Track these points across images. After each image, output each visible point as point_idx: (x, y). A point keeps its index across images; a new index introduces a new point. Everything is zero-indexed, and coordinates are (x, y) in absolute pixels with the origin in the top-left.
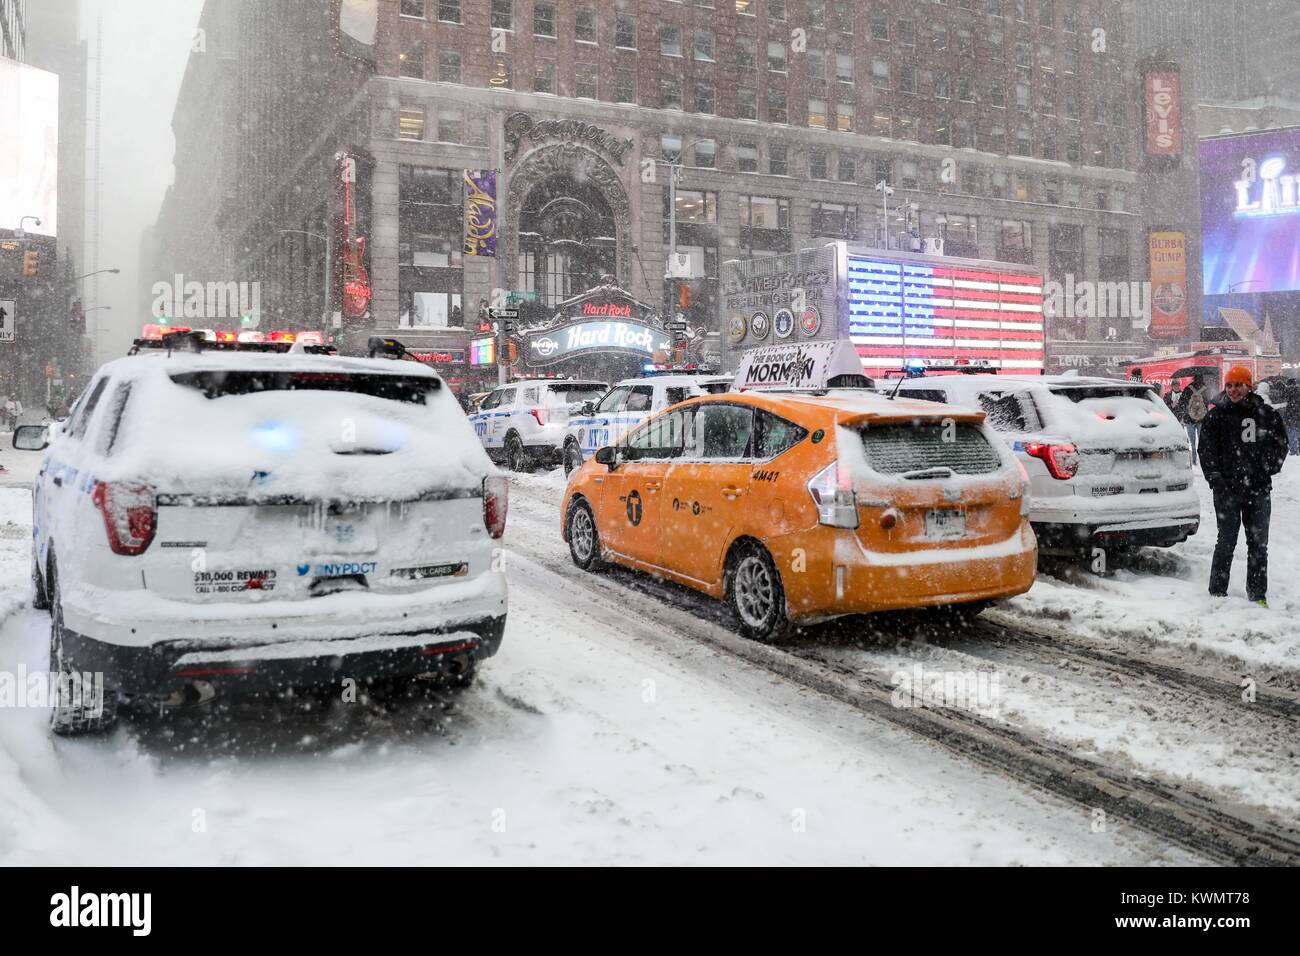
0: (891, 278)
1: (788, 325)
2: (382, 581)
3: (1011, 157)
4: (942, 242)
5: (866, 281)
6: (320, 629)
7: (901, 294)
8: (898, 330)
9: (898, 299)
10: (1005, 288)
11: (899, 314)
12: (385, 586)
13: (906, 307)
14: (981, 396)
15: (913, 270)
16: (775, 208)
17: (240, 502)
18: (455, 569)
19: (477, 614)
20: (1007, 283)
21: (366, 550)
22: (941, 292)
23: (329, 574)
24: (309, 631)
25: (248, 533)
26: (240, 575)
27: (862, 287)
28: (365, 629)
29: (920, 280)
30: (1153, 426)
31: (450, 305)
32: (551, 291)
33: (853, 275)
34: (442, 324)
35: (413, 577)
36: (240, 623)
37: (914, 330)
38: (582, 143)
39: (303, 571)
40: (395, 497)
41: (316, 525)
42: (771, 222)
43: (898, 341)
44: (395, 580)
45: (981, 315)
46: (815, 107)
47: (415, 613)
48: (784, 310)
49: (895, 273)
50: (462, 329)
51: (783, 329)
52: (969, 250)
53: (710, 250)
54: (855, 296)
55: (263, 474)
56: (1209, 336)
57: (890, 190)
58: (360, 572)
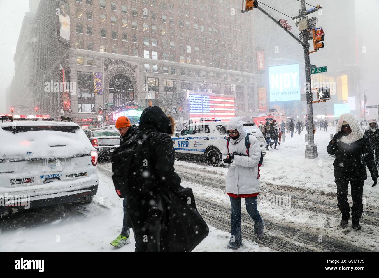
0: (200, 99)
1: (175, 110)
2: (64, 178)
3: (227, 70)
4: (211, 90)
5: (193, 99)
6: (48, 191)
7: (202, 103)
8: (201, 111)
9: (201, 104)
10: (226, 101)
11: (202, 107)
12: (65, 180)
13: (203, 105)
14: (217, 127)
15: (205, 97)
16: (173, 82)
17: (24, 160)
18: (84, 174)
19: (90, 185)
20: (227, 99)
21: (59, 171)
22: (211, 102)
23: (49, 177)
24: (44, 192)
25: (26, 168)
26: (24, 179)
27: (193, 101)
28: (60, 191)
29: (206, 99)
30: (255, 132)
31: (92, 107)
32: (118, 103)
33: (190, 98)
34: (90, 111)
35: (72, 177)
36: (24, 192)
37: (205, 111)
38: (125, 66)
39: (42, 177)
40: (67, 157)
41: (45, 165)
42: (171, 86)
43: (201, 114)
44: (68, 178)
45: (220, 107)
46: (182, 58)
47: (73, 186)
48: (174, 107)
49: (200, 97)
50: (95, 113)
51: (174, 111)
52: (218, 92)
53: (157, 92)
54: (191, 103)
55: (30, 153)
56: (271, 111)
57: (199, 78)
58: (58, 176)
